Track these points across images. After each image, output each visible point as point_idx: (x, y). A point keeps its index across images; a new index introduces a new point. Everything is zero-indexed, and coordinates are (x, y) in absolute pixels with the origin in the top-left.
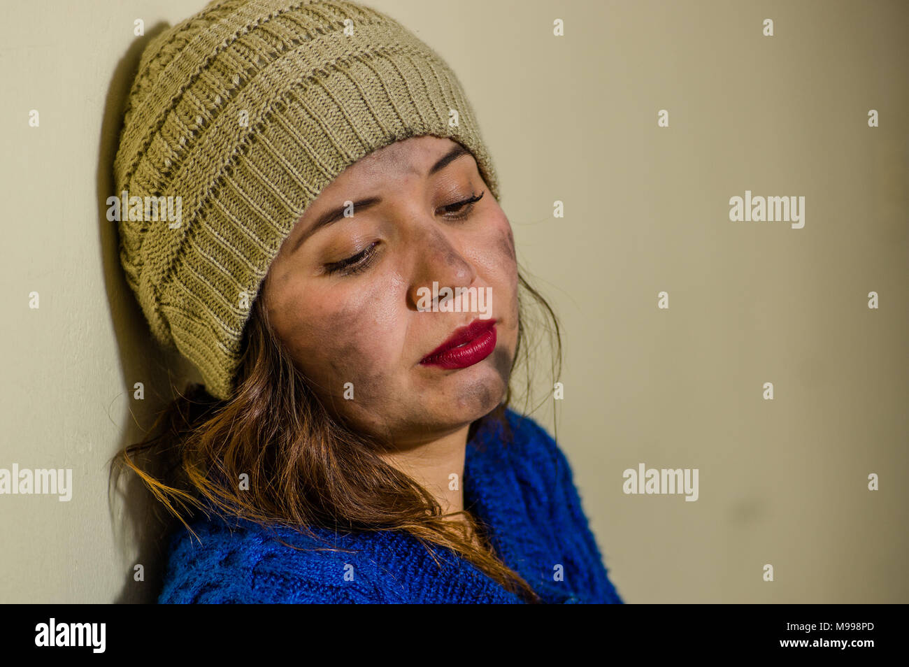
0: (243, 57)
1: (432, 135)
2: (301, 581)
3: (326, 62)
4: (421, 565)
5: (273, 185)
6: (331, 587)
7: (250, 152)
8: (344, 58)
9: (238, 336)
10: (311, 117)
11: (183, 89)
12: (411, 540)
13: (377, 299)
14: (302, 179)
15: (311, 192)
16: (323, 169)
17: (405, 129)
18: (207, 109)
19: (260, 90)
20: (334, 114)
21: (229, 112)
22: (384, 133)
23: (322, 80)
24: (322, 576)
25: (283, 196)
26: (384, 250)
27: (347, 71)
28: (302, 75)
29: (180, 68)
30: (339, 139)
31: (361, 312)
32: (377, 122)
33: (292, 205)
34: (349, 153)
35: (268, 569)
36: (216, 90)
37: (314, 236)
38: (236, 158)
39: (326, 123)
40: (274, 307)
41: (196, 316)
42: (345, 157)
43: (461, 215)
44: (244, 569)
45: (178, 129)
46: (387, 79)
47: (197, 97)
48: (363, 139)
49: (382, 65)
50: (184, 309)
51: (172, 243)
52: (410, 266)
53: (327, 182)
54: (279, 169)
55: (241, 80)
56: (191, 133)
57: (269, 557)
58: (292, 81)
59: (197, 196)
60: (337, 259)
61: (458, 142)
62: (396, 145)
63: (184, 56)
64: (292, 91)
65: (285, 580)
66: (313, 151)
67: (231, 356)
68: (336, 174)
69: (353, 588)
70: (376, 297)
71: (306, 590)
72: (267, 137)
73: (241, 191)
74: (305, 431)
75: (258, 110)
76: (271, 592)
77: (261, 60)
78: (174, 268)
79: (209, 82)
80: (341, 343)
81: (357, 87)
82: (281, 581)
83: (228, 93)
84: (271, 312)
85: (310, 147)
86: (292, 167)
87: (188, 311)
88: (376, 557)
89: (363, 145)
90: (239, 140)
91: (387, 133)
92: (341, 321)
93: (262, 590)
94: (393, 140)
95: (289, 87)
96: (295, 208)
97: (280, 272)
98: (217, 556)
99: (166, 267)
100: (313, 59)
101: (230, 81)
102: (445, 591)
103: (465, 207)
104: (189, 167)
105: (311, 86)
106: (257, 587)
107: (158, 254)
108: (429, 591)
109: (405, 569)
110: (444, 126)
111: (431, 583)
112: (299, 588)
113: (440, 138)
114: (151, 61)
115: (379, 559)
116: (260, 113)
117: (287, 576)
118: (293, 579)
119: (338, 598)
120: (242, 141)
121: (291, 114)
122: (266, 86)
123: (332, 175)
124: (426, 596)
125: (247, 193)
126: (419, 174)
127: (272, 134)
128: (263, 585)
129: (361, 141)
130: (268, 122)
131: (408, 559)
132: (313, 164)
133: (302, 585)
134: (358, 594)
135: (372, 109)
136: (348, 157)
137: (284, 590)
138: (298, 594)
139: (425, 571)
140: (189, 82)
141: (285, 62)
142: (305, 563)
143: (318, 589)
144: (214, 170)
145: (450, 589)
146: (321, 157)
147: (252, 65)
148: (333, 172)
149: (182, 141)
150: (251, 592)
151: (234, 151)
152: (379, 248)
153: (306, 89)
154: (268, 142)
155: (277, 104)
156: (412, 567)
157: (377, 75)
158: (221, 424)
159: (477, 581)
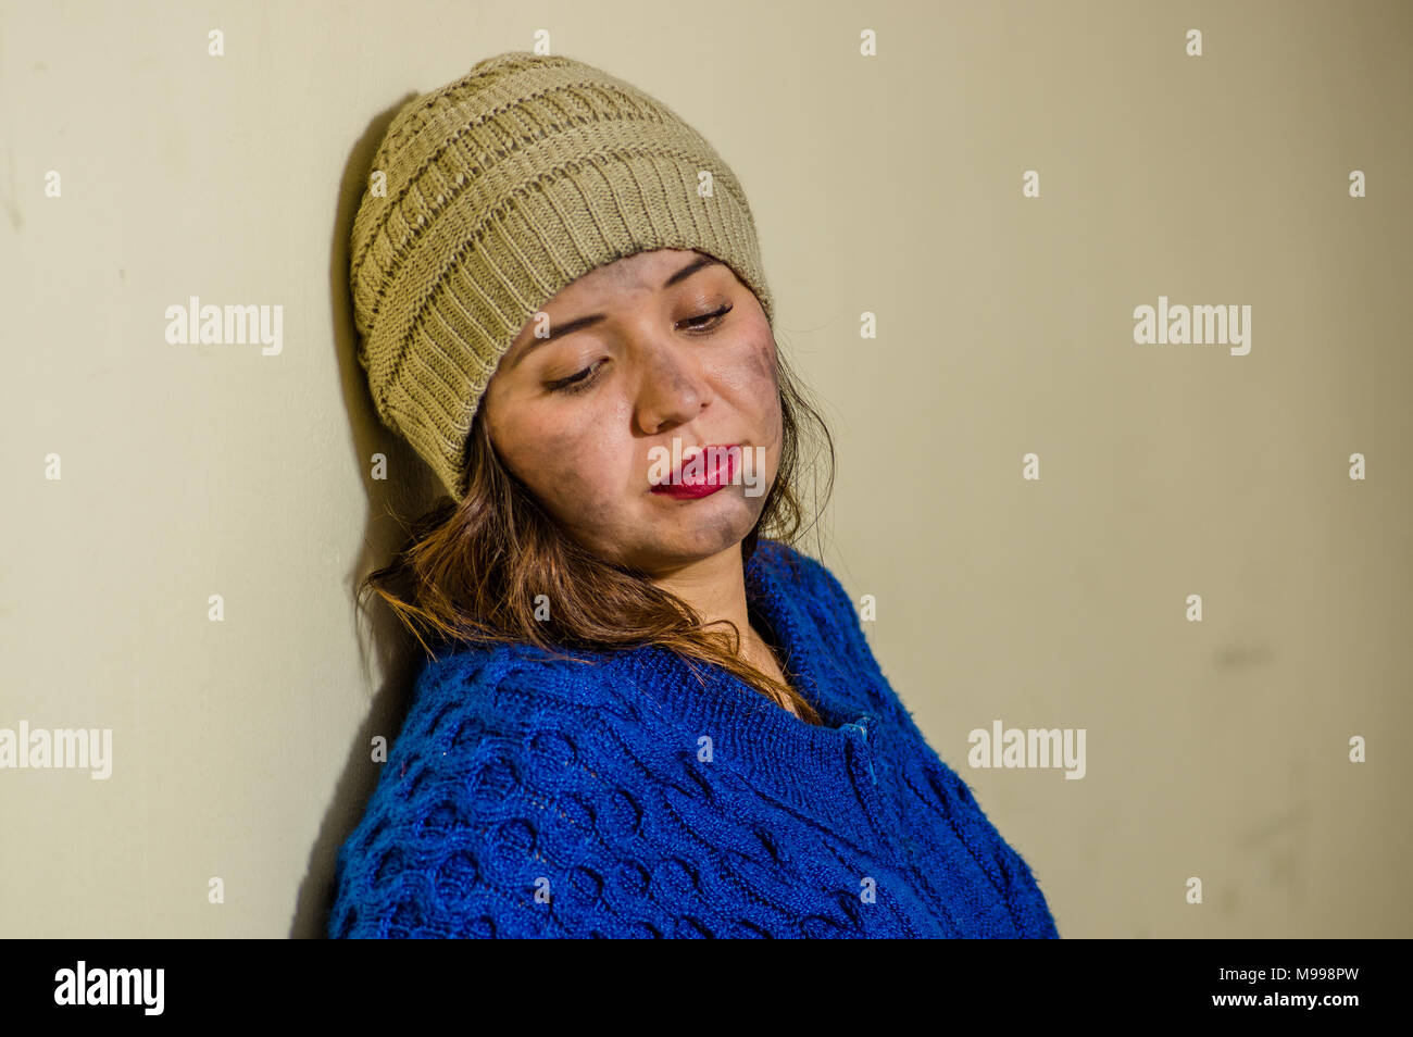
0: (470, 154)
1: (669, 248)
2: (548, 698)
3: (554, 165)
4: (685, 683)
5: (488, 299)
6: (580, 705)
7: (467, 261)
8: (576, 162)
9: (459, 451)
10: (530, 228)
11: (411, 181)
12: (672, 656)
13: (599, 423)
14: (518, 295)
15: (527, 310)
16: (540, 287)
17: (634, 244)
18: (429, 208)
19: (482, 194)
20: (555, 226)
21: (448, 216)
22: (608, 249)
23: (546, 185)
24: (571, 694)
25: (499, 311)
26: (612, 369)
27: (575, 177)
28: (526, 180)
29: (411, 155)
30: (558, 254)
31: (582, 436)
32: (602, 237)
33: (507, 321)
34: (568, 269)
35: (513, 686)
36: (440, 188)
37: (532, 354)
38: (454, 265)
39: (546, 236)
40: (495, 424)
41: (421, 423)
42: (564, 274)
43: (707, 329)
44: (488, 685)
45: (401, 226)
46: (619, 188)
47: (422, 194)
48: (584, 255)
49: (617, 171)
50: (409, 415)
51: (393, 347)
52: (636, 389)
53: (544, 300)
54: (495, 283)
55: (466, 180)
56: (412, 233)
57: (516, 672)
58: (515, 186)
59: (415, 302)
60: (558, 376)
61: (702, 253)
62: (622, 262)
63: (417, 142)
64: (514, 198)
65: (531, 697)
66: (530, 265)
67: (454, 470)
68: (554, 292)
69: (606, 709)
70: (598, 420)
71: (553, 708)
72: (485, 247)
73: (457, 301)
74: (531, 550)
75: (478, 216)
76: (514, 711)
77: (487, 159)
78: (397, 371)
79: (434, 179)
80: (562, 467)
81: (583, 196)
82: (526, 698)
83: (451, 193)
84: (493, 429)
85: (528, 262)
86: (508, 281)
87: (413, 417)
88: (635, 675)
89: (583, 262)
90: (457, 247)
91: (611, 249)
92: (559, 445)
93: (505, 708)
94: (619, 256)
95: (511, 193)
96: (510, 325)
97: (500, 387)
98: (461, 675)
99: (388, 371)
100: (541, 162)
101: (454, 180)
102: (713, 709)
103: (712, 320)
104: (408, 270)
105: (534, 193)
106: (499, 705)
107: (380, 355)
108: (694, 710)
109: (667, 688)
110: (682, 239)
111: (696, 700)
112: (545, 706)
113: (680, 250)
114: (422, 109)
115: (638, 678)
116: (479, 220)
117: (532, 693)
118: (540, 696)
119: (587, 717)
120: (461, 247)
121: (510, 223)
122: (488, 190)
123: (550, 294)
124: (691, 715)
125: (463, 305)
126: (651, 289)
127: (490, 244)
128: (506, 702)
129: (581, 257)
130: (487, 229)
131: (670, 676)
132: (529, 280)
133: (549, 703)
134: (610, 714)
135: (598, 222)
136: (567, 274)
137: (528, 708)
138: (543, 713)
139: (690, 689)
140: (417, 173)
141: (511, 163)
142: (553, 680)
143: (566, 708)
144: (431, 277)
145: (717, 708)
146: (538, 274)
147: (477, 165)
148: (550, 289)
149: (404, 240)
150: (492, 709)
151: (453, 257)
152: (606, 366)
153: (528, 197)
154: (485, 252)
155: (497, 211)
156: (676, 684)
157: (608, 183)
158: (434, 548)
159: (748, 697)
